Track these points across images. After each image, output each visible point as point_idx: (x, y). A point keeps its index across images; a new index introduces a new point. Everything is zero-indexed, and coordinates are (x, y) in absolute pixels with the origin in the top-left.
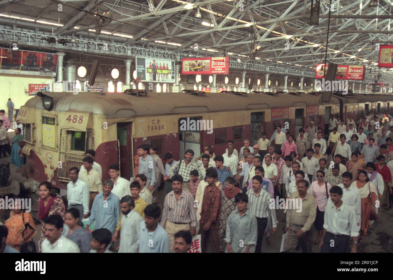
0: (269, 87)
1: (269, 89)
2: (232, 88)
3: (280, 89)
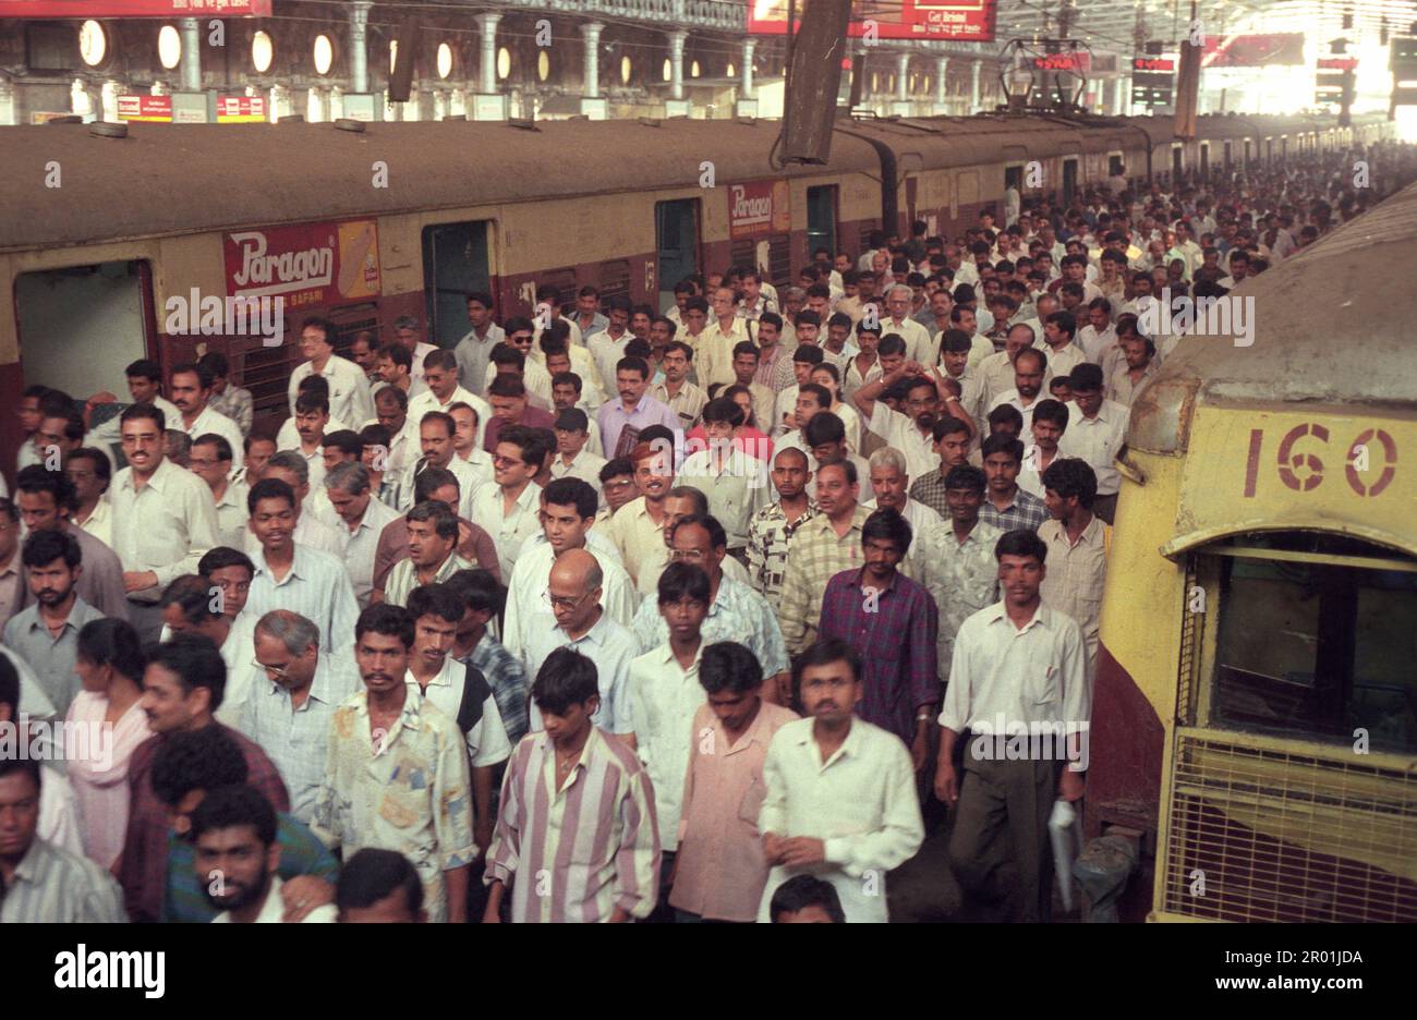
0: (504, 87)
1: (499, 99)
2: (295, 93)
3: (562, 95)
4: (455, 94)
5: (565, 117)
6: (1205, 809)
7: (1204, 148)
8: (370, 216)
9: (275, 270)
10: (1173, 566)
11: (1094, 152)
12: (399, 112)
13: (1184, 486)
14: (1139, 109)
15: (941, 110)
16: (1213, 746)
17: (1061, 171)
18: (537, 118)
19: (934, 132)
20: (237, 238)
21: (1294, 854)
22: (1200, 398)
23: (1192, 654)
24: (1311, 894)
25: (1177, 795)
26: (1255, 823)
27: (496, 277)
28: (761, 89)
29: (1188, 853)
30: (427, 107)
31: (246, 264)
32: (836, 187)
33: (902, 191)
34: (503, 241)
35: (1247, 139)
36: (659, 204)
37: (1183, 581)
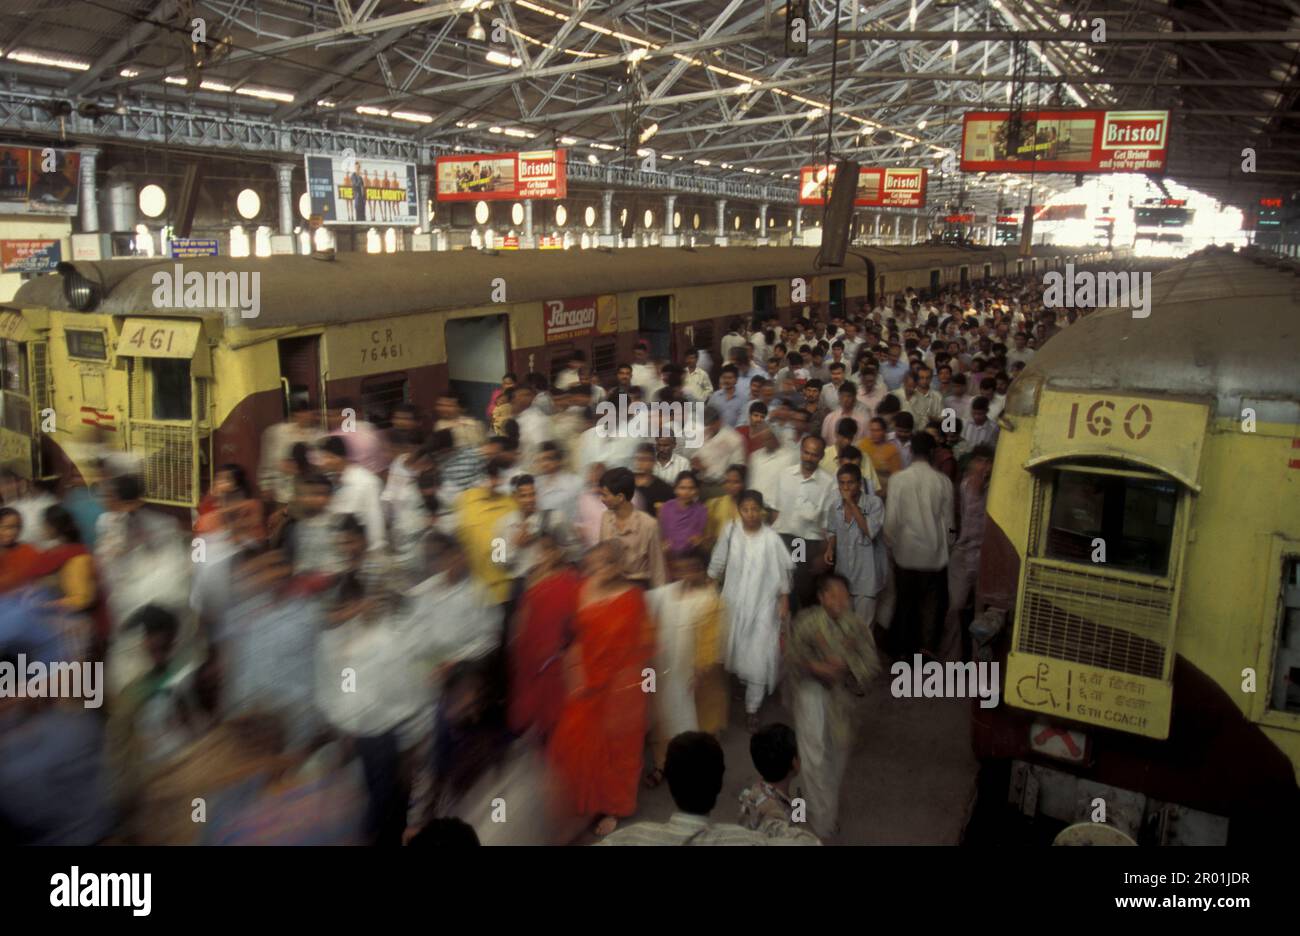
0: (677, 231)
1: (675, 237)
2: (577, 235)
3: (705, 235)
4: (653, 235)
5: (708, 245)
6: (1042, 600)
7: (1034, 262)
8: (613, 293)
9: (567, 319)
10: (1028, 474)
11: (977, 263)
12: (626, 243)
13: (1036, 432)
14: (999, 242)
15: (896, 242)
16: (1047, 568)
17: (959, 272)
18: (693, 246)
19: (895, 253)
20: (550, 303)
21: (1089, 625)
22: (1044, 386)
23: (1037, 520)
24: (1097, 646)
25: (1026, 592)
26: (1069, 608)
27: (674, 324)
28: (805, 232)
29: (1031, 622)
30: (640, 241)
31: (554, 316)
32: (844, 280)
33: (877, 283)
34: (677, 305)
35: (1057, 257)
36: (755, 288)
37: (1033, 482)
